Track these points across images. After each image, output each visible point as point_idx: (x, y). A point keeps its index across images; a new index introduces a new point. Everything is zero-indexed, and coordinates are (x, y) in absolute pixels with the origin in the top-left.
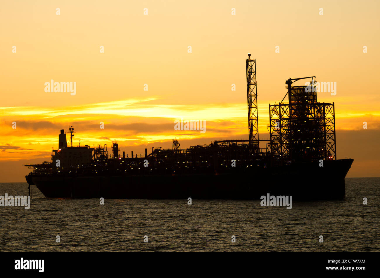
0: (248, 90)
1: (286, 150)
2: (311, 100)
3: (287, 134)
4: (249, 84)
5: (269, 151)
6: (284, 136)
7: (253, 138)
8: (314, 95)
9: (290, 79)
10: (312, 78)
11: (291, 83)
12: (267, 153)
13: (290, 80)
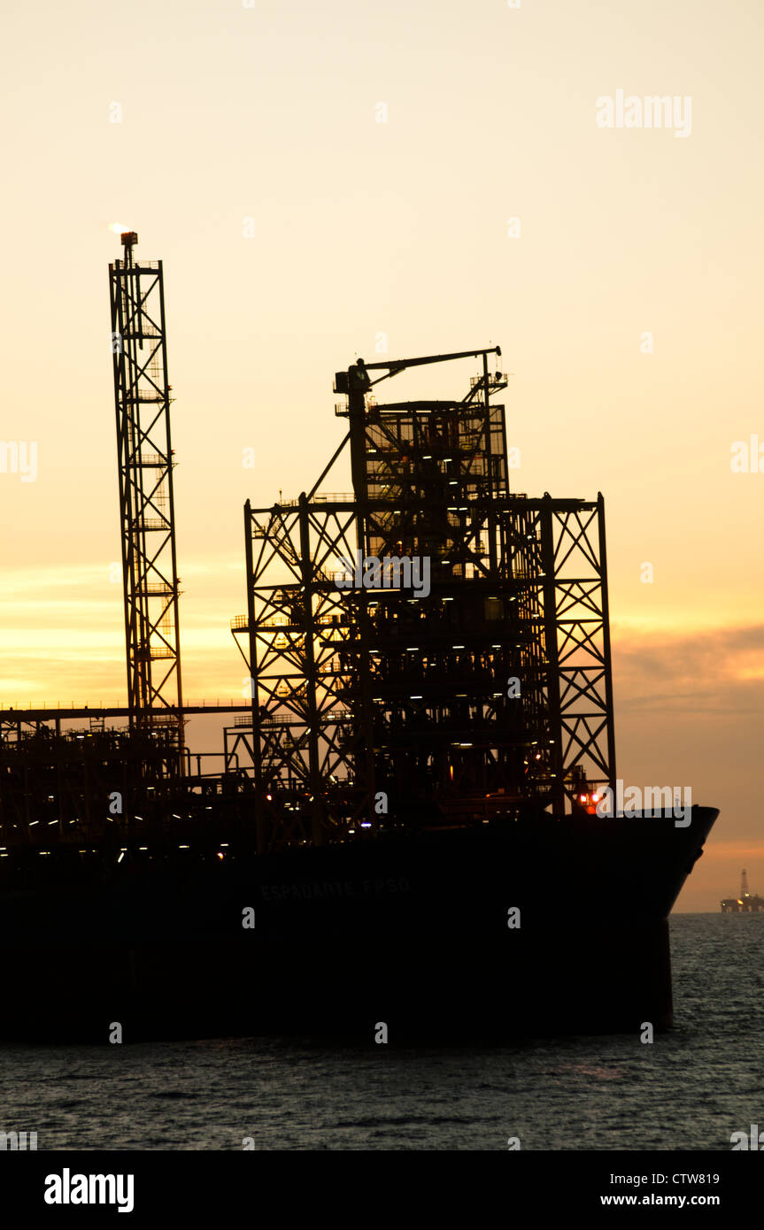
0: (122, 435)
1: (342, 758)
2: (477, 479)
3: (342, 672)
4: (127, 401)
5: (243, 770)
6: (328, 681)
7: (152, 700)
8: (494, 451)
9: (360, 361)
10: (481, 357)
11: (366, 385)
12: (232, 778)
13: (361, 367)
